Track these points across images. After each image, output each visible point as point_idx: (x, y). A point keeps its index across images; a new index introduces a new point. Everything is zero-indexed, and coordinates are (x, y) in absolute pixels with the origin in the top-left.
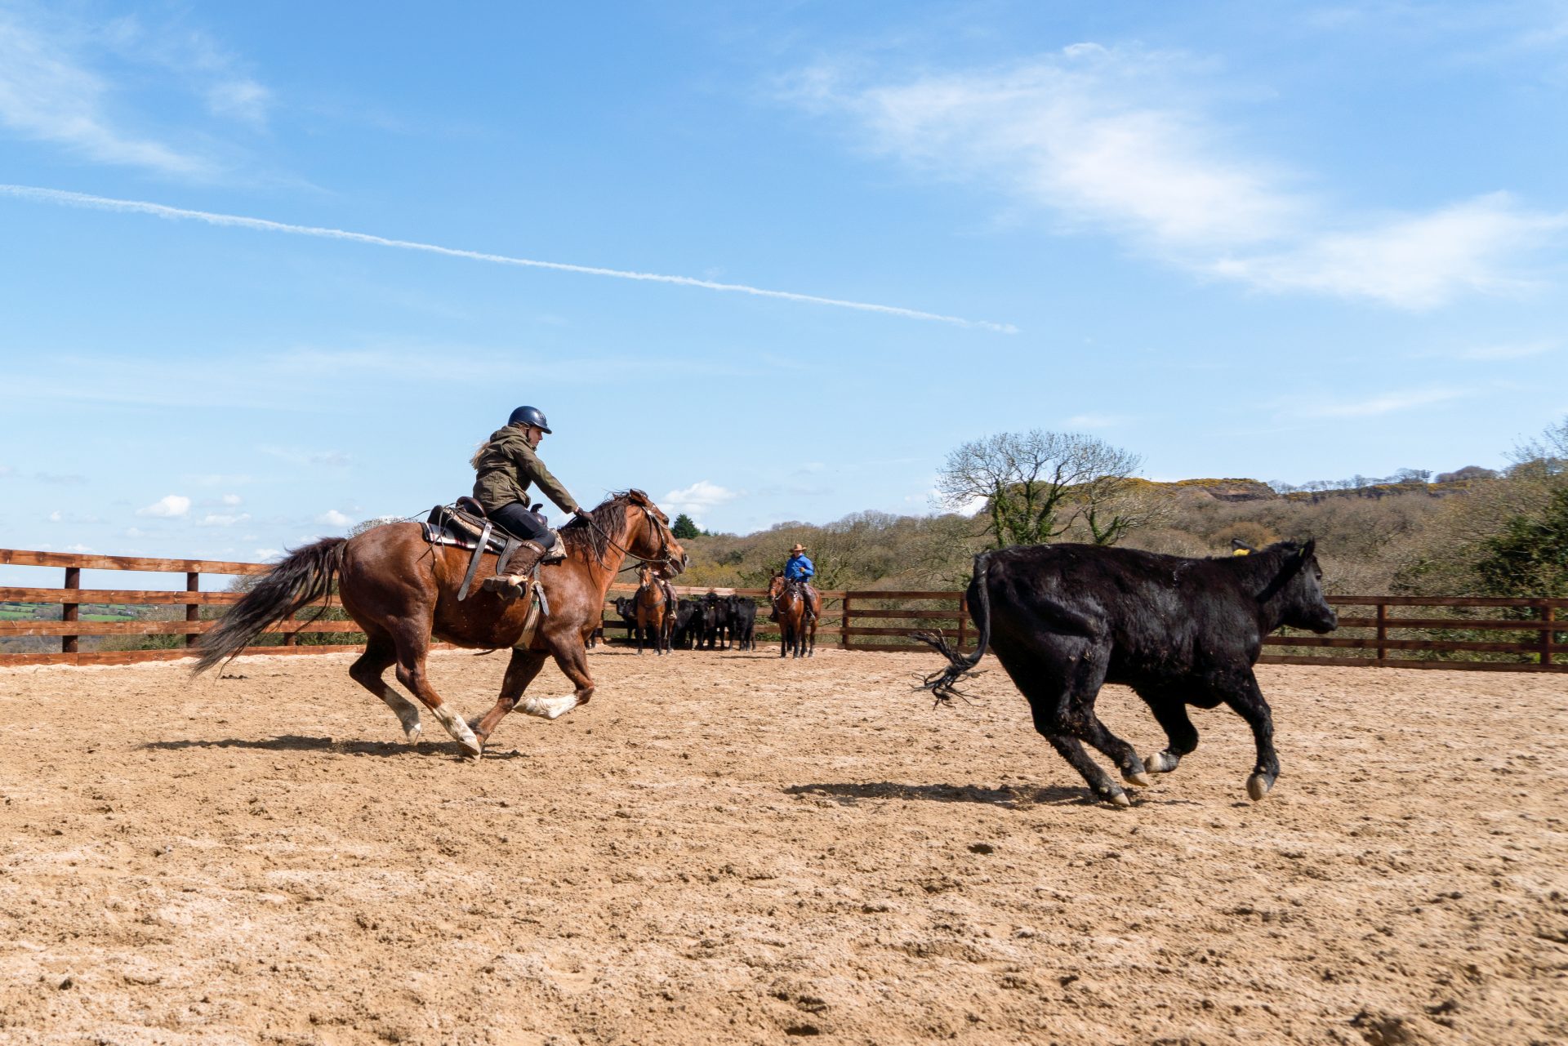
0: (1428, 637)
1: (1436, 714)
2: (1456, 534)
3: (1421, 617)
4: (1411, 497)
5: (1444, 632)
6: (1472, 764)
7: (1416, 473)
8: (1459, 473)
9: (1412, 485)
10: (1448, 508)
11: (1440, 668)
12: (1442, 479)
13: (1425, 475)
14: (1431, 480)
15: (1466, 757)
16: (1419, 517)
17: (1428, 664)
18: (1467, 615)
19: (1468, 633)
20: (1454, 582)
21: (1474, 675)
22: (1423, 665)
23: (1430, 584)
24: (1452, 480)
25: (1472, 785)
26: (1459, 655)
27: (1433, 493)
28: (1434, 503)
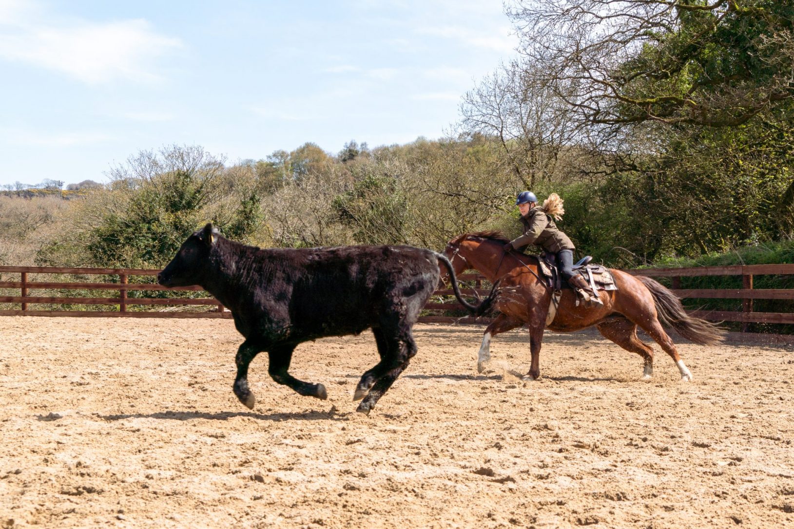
0: (59, 295)
1: (48, 347)
2: (77, 224)
3: (54, 281)
4: (51, 199)
5: (69, 291)
6: (60, 380)
7: (55, 182)
8: (81, 184)
9: (52, 190)
10: (72, 207)
11: (61, 316)
12: (70, 188)
13: (60, 184)
14: (64, 188)
15: (57, 375)
16: (55, 213)
17: (53, 313)
18: (83, 280)
19: (83, 292)
20: (74, 257)
21: (81, 320)
22: (51, 314)
23: (60, 258)
24: (77, 189)
25: (54, 394)
26: (75, 307)
27: (65, 197)
28: (65, 204)
